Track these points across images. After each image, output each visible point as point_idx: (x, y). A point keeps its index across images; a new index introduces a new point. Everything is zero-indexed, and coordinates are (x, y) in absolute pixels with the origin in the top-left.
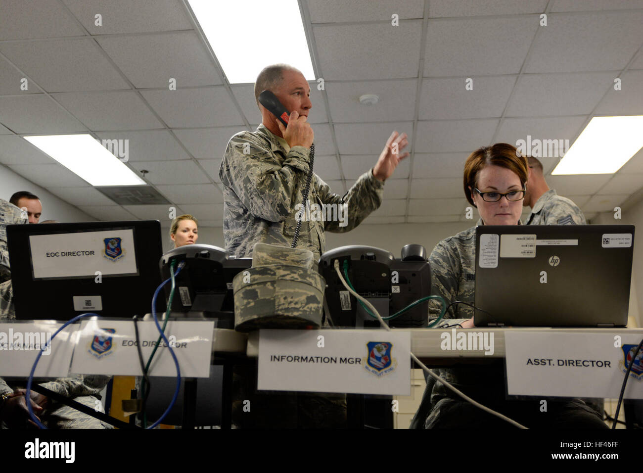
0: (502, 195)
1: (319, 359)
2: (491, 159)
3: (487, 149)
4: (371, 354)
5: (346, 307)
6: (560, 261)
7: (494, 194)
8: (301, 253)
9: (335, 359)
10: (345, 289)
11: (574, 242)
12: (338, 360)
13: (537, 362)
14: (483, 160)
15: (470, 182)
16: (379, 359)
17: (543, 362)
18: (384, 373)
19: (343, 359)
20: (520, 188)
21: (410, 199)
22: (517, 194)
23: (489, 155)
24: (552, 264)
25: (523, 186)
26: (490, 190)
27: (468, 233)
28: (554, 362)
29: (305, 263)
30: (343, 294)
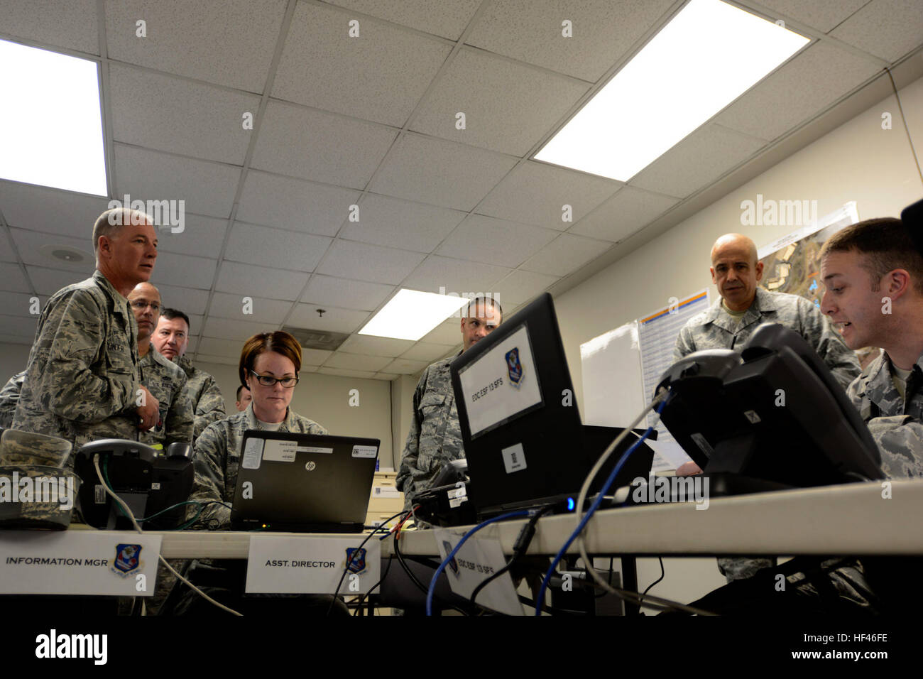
0: (277, 381)
1: (62, 561)
2: (272, 346)
3: (268, 335)
4: (119, 556)
5: (100, 501)
6: (316, 467)
7: (270, 379)
8: (58, 443)
9: (79, 561)
10: (100, 484)
11: (330, 451)
12: (83, 562)
13: (275, 563)
14: (264, 345)
15: (247, 364)
16: (126, 561)
17: (280, 564)
18: (130, 575)
19: (89, 561)
20: (294, 376)
21: (202, 336)
22: (291, 381)
23: (269, 342)
24: (308, 469)
25: (296, 374)
26: (267, 374)
27: (238, 417)
28: (290, 563)
29: (61, 455)
30: (98, 489)
